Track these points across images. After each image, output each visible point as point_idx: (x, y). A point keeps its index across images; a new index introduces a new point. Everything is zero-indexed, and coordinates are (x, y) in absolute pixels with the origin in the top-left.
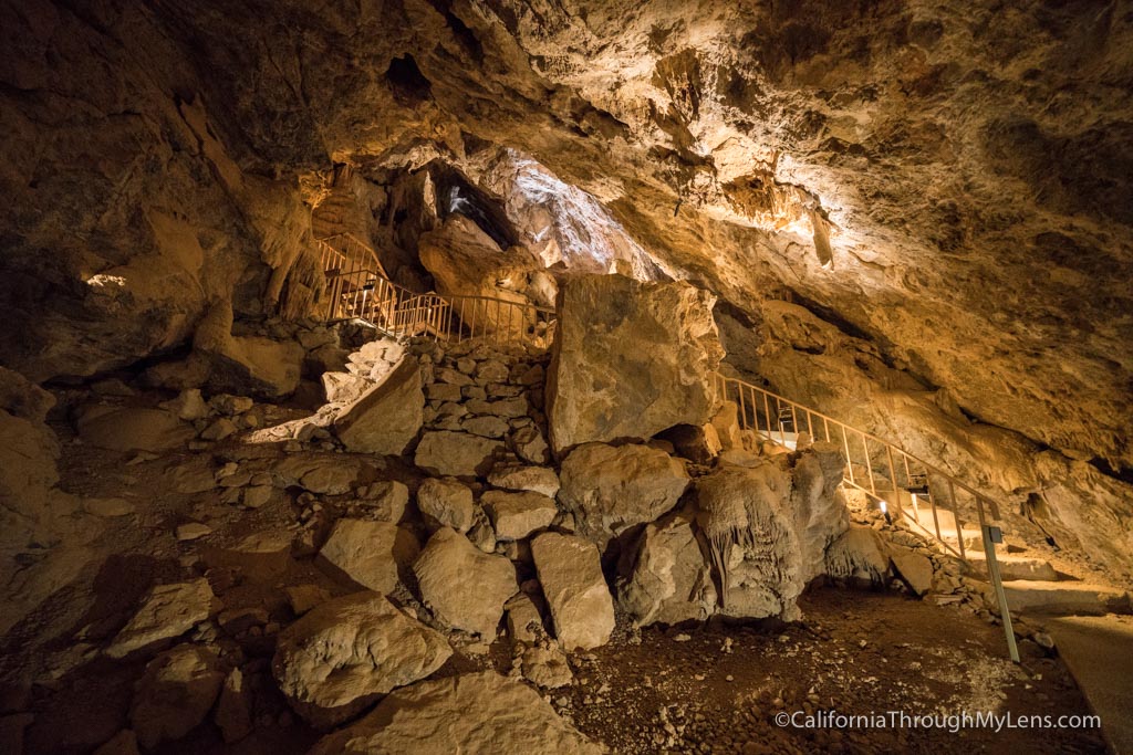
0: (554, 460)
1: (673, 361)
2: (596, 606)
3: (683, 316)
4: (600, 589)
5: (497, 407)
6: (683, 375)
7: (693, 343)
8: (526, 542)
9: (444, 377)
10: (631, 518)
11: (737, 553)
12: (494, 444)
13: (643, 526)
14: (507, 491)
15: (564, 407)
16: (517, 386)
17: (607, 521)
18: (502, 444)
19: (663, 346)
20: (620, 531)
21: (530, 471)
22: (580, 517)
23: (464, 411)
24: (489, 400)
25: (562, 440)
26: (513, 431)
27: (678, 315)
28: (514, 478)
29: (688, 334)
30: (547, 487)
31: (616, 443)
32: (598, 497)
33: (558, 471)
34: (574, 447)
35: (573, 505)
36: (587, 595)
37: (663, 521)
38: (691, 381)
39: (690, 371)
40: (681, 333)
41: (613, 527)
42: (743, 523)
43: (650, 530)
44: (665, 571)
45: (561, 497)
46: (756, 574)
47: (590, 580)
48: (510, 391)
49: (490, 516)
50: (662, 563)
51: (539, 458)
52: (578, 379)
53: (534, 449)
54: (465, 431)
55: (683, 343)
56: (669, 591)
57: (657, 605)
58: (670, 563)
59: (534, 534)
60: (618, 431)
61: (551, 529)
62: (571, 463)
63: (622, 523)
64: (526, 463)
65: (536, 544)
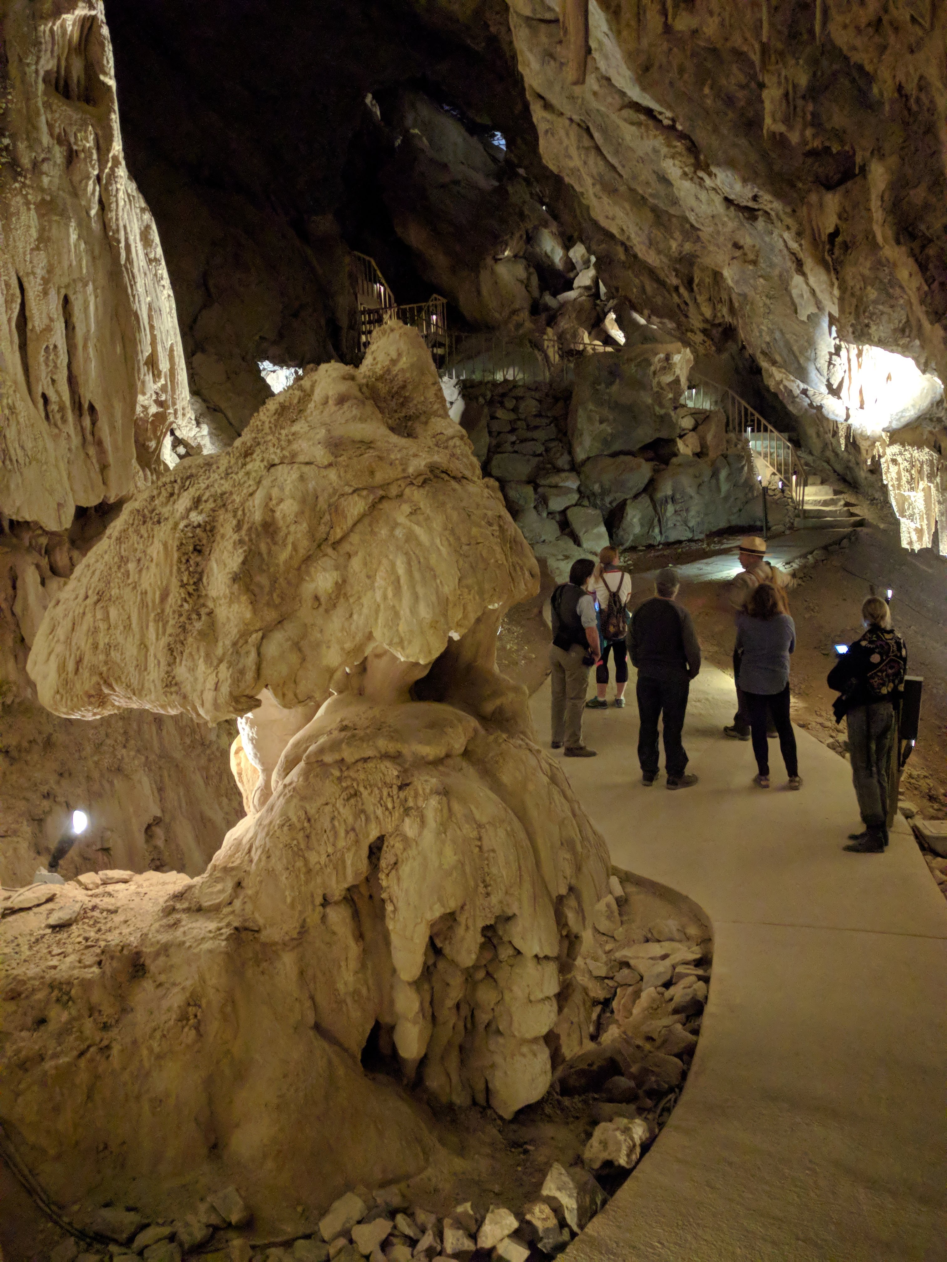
0: (575, 468)
1: (650, 401)
2: (599, 536)
3: (655, 373)
4: (603, 529)
5: (536, 434)
6: (657, 408)
7: (662, 388)
8: (564, 512)
9: (498, 415)
10: (620, 496)
11: (670, 509)
12: (537, 459)
13: (626, 500)
14: (550, 487)
15: (581, 435)
16: (547, 417)
17: (607, 500)
18: (541, 458)
19: (642, 393)
20: (614, 504)
21: (564, 475)
22: (592, 499)
23: (513, 438)
24: (529, 428)
25: (581, 455)
26: (547, 450)
27: (651, 373)
28: (554, 479)
29: (659, 383)
30: (572, 483)
31: (615, 455)
32: (602, 487)
33: (578, 473)
34: (588, 458)
35: (588, 493)
36: (595, 531)
37: (636, 497)
38: (662, 412)
39: (661, 406)
40: (655, 382)
41: (610, 503)
42: (669, 493)
43: (628, 502)
44: (635, 520)
45: (582, 489)
46: (679, 518)
47: (597, 525)
48: (545, 421)
49: (543, 501)
50: (634, 517)
51: (567, 467)
52: (590, 419)
53: (563, 461)
54: (516, 452)
55: (655, 389)
56: (637, 530)
57: (631, 537)
58: (638, 516)
59: (567, 508)
60: (616, 447)
61: (575, 505)
62: (586, 469)
63: (615, 499)
64: (559, 470)
65: (569, 512)
